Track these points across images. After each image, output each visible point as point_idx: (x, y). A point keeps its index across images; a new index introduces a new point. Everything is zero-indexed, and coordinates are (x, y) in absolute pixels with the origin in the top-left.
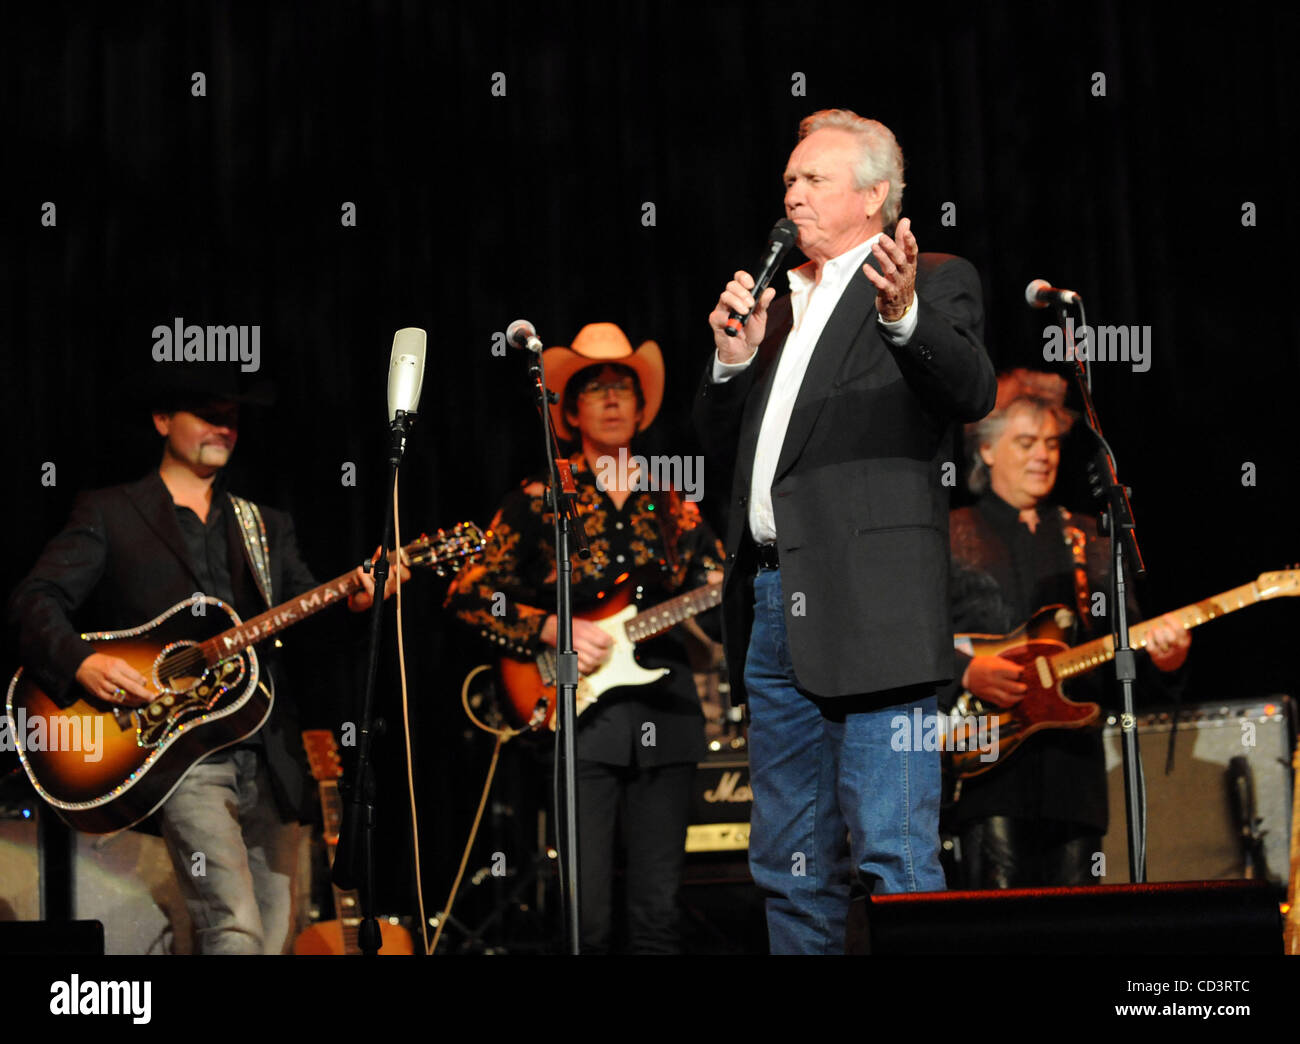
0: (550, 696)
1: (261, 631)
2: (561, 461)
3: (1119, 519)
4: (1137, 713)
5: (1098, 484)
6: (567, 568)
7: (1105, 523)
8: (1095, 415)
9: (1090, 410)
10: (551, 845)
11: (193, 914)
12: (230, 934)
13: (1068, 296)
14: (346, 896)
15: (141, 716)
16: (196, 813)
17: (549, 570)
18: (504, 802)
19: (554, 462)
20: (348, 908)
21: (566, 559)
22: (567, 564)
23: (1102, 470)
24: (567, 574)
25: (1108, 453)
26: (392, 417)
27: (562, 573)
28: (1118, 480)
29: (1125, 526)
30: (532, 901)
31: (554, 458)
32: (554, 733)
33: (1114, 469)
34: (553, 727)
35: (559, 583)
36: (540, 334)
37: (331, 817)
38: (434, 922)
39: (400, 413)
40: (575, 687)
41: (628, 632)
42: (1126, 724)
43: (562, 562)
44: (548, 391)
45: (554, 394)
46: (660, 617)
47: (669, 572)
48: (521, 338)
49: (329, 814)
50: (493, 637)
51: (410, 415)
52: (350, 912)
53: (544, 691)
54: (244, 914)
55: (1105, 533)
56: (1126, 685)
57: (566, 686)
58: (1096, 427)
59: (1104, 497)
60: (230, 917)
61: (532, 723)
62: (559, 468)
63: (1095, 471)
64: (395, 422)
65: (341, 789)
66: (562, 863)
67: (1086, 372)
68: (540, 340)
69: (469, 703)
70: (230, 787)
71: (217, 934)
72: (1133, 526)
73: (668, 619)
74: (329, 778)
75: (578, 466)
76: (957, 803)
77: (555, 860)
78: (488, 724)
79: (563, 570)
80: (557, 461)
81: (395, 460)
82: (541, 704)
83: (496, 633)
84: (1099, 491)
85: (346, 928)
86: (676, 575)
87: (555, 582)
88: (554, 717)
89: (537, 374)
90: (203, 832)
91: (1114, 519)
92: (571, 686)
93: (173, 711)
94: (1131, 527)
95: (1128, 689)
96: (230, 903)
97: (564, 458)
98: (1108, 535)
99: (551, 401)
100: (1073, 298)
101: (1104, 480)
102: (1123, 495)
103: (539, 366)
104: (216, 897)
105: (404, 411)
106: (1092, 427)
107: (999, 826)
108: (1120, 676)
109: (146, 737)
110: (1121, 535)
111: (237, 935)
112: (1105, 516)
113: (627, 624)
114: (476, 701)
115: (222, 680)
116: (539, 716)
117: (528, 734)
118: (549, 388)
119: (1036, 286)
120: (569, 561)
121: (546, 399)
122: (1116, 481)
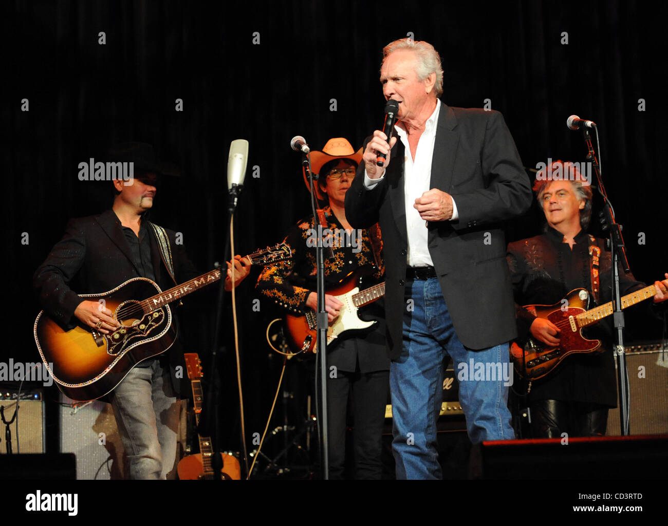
0: (313, 334)
1: (173, 296)
2: (319, 211)
3: (616, 242)
4: (625, 345)
5: (605, 223)
6: (322, 267)
7: (608, 244)
8: (603, 186)
9: (601, 184)
10: (313, 414)
11: (126, 447)
12: (145, 459)
13: (589, 123)
14: (205, 441)
15: (109, 339)
16: (131, 393)
17: (312, 268)
18: (289, 391)
19: (316, 211)
20: (207, 447)
21: (322, 262)
22: (322, 265)
23: (607, 215)
24: (322, 270)
25: (610, 207)
26: (230, 187)
27: (319, 271)
28: (615, 221)
29: (619, 246)
30: (304, 444)
31: (316, 208)
32: (315, 354)
33: (613, 216)
34: (315, 351)
35: (318, 275)
36: (308, 143)
37: (197, 399)
38: (252, 455)
39: (234, 185)
40: (326, 331)
41: (354, 301)
42: (619, 351)
43: (320, 264)
44: (313, 173)
45: (316, 175)
46: (371, 294)
47: (377, 269)
48: (299, 145)
49: (196, 397)
50: (281, 304)
51: (240, 186)
52: (207, 449)
53: (311, 332)
54: (153, 449)
55: (609, 249)
56: (619, 330)
57: (322, 330)
58: (604, 193)
59: (608, 230)
60: (146, 450)
61: (304, 349)
62: (319, 214)
63: (603, 217)
64: (231, 190)
65: (202, 384)
66: (320, 424)
67: (599, 164)
68: (309, 146)
69: (270, 339)
70: (148, 381)
71: (138, 459)
72: (623, 245)
73: (375, 294)
74: (196, 379)
75: (328, 213)
76: (529, 393)
77: (316, 421)
78: (281, 350)
79: (320, 268)
80: (318, 210)
81: (231, 210)
82: (308, 339)
83: (282, 302)
84: (605, 227)
85: (205, 457)
86: (380, 271)
87: (316, 275)
88: (315, 346)
89: (307, 164)
90: (134, 404)
91: (613, 242)
92: (324, 330)
93: (126, 337)
94: (622, 246)
95: (620, 332)
96: (146, 443)
97: (321, 209)
98: (611, 251)
99: (314, 178)
100: (591, 125)
101: (608, 222)
102: (618, 229)
103: (308, 160)
104: (139, 439)
105: (236, 184)
106: (602, 193)
107: (552, 405)
108: (616, 326)
109: (111, 350)
110: (617, 250)
111: (149, 459)
112: (608, 240)
113: (354, 297)
114: (274, 338)
115: (152, 322)
116: (306, 345)
117: (301, 355)
118: (313, 172)
119: (572, 118)
120: (323, 263)
121: (311, 177)
122: (614, 222)
